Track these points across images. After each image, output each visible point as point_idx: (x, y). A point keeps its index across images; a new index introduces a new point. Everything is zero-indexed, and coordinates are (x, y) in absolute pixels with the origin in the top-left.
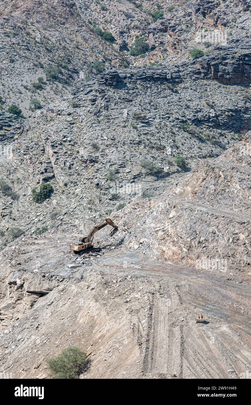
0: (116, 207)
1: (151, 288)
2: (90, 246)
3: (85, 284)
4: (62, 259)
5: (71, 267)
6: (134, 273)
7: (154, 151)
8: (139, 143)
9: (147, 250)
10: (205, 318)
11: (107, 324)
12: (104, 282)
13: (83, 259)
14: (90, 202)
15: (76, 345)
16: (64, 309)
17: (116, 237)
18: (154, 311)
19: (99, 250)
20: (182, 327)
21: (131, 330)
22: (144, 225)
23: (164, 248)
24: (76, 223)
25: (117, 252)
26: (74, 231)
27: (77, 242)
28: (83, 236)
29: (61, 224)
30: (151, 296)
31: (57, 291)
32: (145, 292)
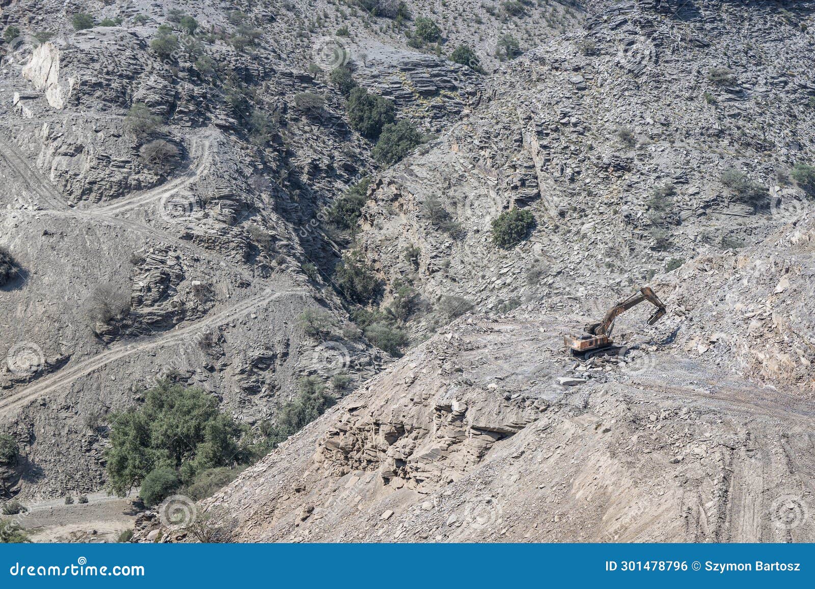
0: (663, 265)
1: (729, 436)
2: (606, 342)
3: (592, 418)
4: (548, 365)
5: (565, 384)
6: (694, 404)
7: (749, 152)
8: (720, 134)
9: (726, 357)
11: (633, 504)
12: (631, 419)
13: (591, 368)
14: (612, 252)
16: (545, 467)
17: (661, 327)
18: (732, 484)
21: (683, 519)
22: (720, 305)
23: (761, 356)
24: (579, 294)
26: (574, 309)
27: (578, 333)
28: (591, 321)
29: (548, 295)
30: (728, 453)
31: (534, 431)
32: (715, 444)
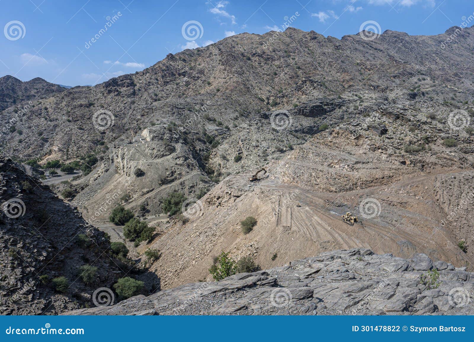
0: (266, 164)
1: (279, 194)
2: (256, 178)
3: (255, 192)
4: (246, 183)
5: (249, 186)
6: (273, 188)
7: (280, 142)
8: (274, 139)
9: (278, 179)
10: (300, 205)
11: (263, 207)
12: (262, 192)
13: (254, 183)
14: (256, 162)
15: (251, 215)
16: (247, 202)
17: (266, 175)
18: (280, 202)
19: (260, 180)
20: (291, 208)
21: (272, 209)
22: (276, 170)
23: (284, 179)
24: (251, 170)
25: (266, 180)
26: (250, 173)
27: (251, 177)
28: (253, 175)
29: (245, 170)
30: (279, 197)
31: (244, 195)
32: (277, 195)
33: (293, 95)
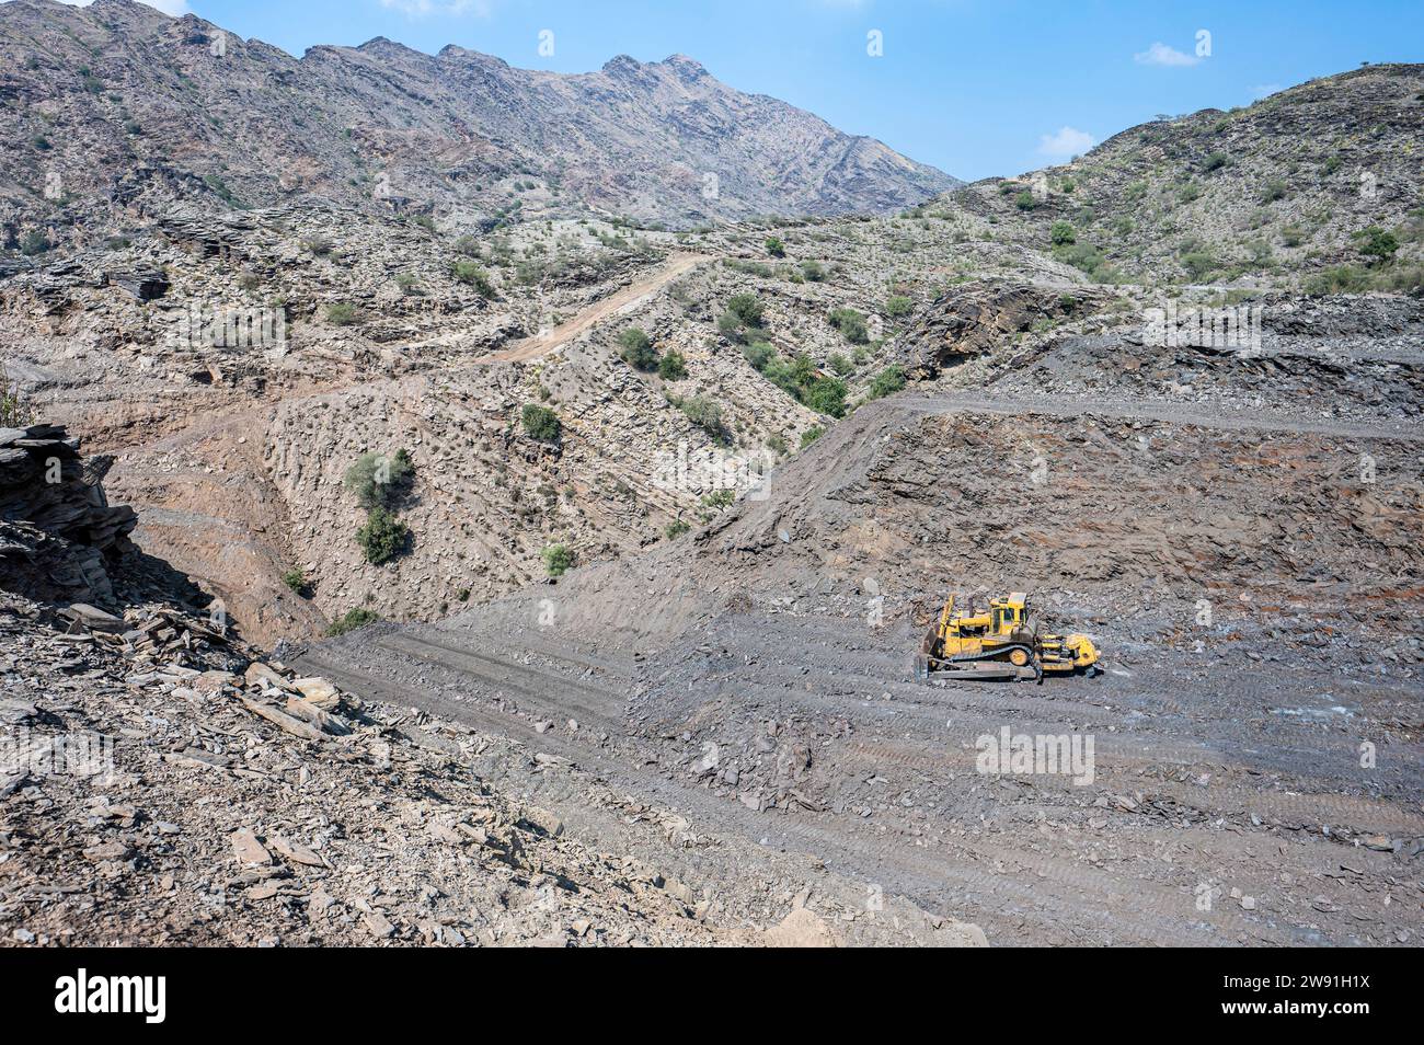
33: (105, 215)
